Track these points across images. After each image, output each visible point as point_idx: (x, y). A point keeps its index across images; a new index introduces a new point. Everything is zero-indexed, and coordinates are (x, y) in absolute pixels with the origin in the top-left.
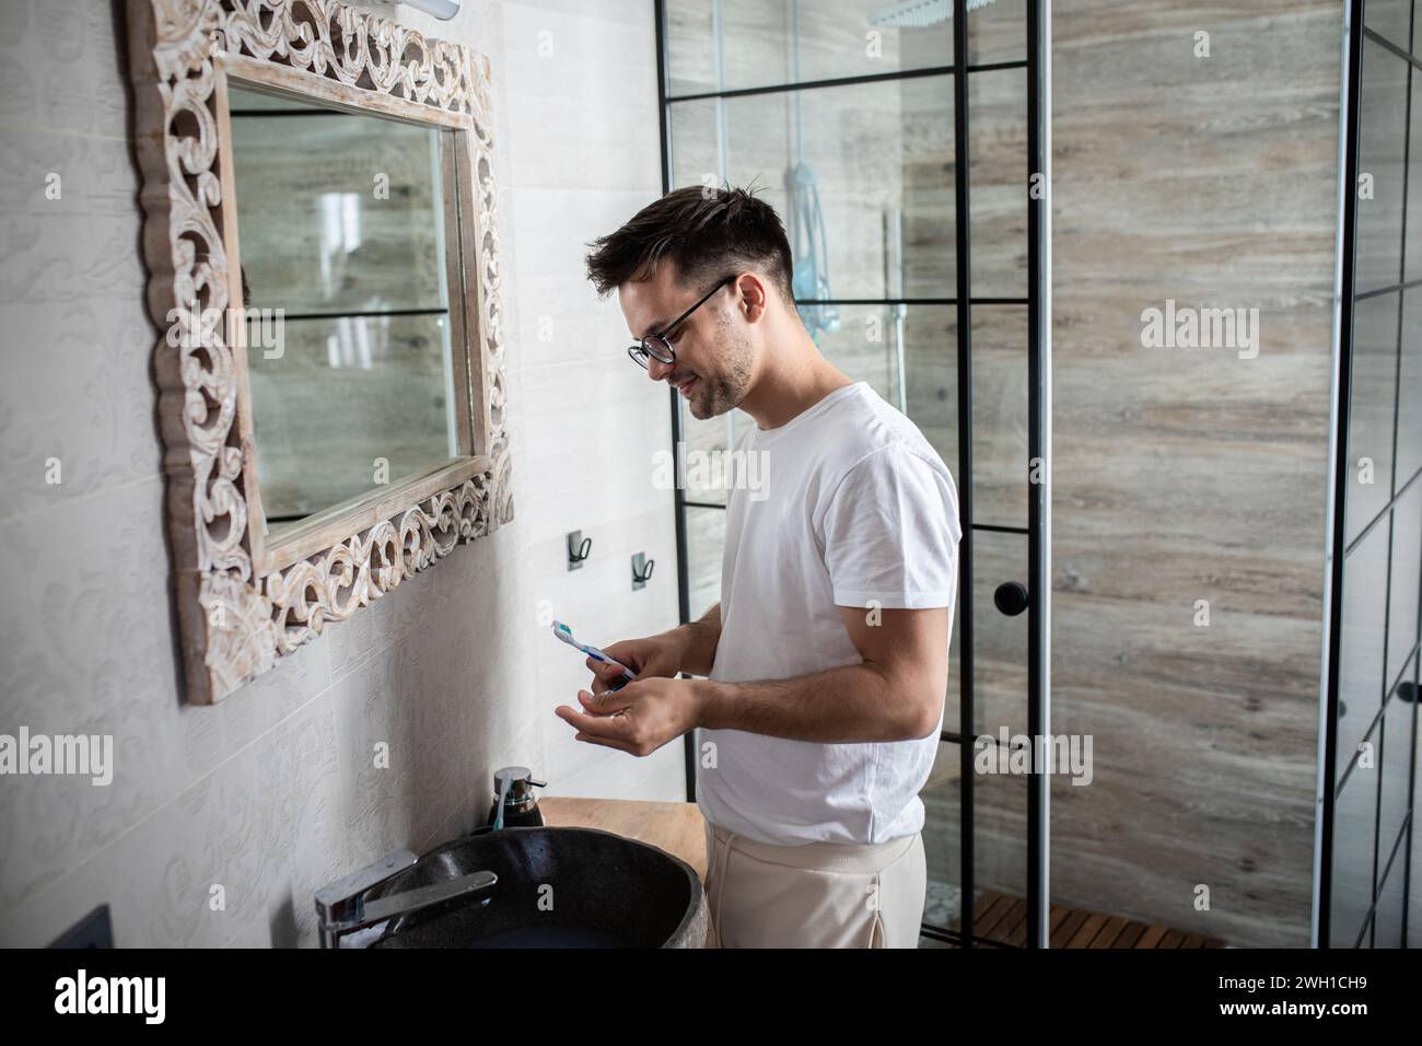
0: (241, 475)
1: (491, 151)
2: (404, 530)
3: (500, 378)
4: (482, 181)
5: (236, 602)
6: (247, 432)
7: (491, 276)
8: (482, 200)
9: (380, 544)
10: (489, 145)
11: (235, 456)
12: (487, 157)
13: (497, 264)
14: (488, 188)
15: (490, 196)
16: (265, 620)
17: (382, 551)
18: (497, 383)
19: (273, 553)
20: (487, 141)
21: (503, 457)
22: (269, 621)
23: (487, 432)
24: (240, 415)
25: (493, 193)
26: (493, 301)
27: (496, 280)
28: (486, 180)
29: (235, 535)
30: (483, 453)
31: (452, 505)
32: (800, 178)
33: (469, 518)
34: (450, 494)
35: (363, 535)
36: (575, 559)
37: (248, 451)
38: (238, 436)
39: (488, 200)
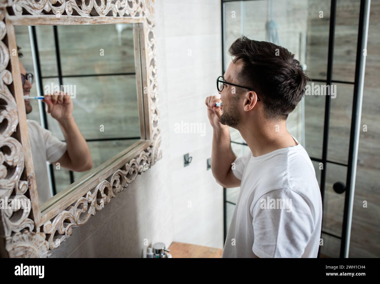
0: (28, 190)
1: (154, 28)
2: (112, 181)
3: (157, 110)
4: (150, 40)
5: (27, 241)
6: (31, 173)
7: (153, 74)
8: (150, 48)
9: (100, 190)
10: (153, 26)
11: (24, 185)
12: (152, 31)
13: (156, 70)
14: (152, 43)
15: (153, 45)
16: (42, 242)
17: (102, 192)
18: (156, 112)
19: (46, 215)
20: (152, 25)
21: (158, 138)
22: (44, 241)
23: (151, 131)
24: (27, 167)
25: (155, 44)
26: (154, 83)
27: (156, 76)
28: (152, 40)
29: (25, 215)
30: (149, 139)
31: (135, 163)
32: (271, 26)
33: (143, 164)
34: (134, 160)
35: (92, 191)
36: (187, 163)
37: (31, 180)
38: (26, 175)
39: (152, 48)
